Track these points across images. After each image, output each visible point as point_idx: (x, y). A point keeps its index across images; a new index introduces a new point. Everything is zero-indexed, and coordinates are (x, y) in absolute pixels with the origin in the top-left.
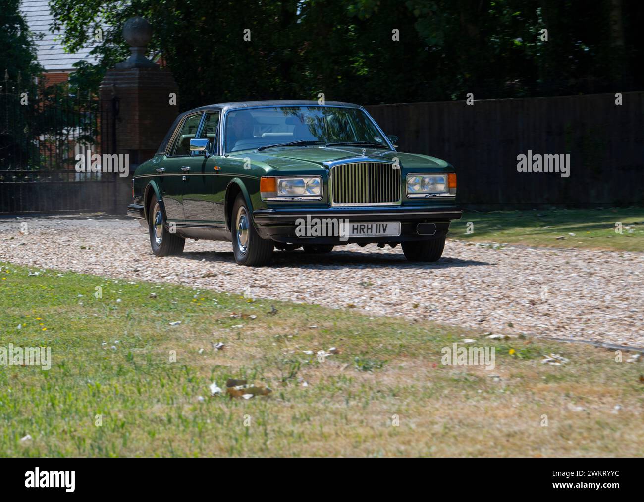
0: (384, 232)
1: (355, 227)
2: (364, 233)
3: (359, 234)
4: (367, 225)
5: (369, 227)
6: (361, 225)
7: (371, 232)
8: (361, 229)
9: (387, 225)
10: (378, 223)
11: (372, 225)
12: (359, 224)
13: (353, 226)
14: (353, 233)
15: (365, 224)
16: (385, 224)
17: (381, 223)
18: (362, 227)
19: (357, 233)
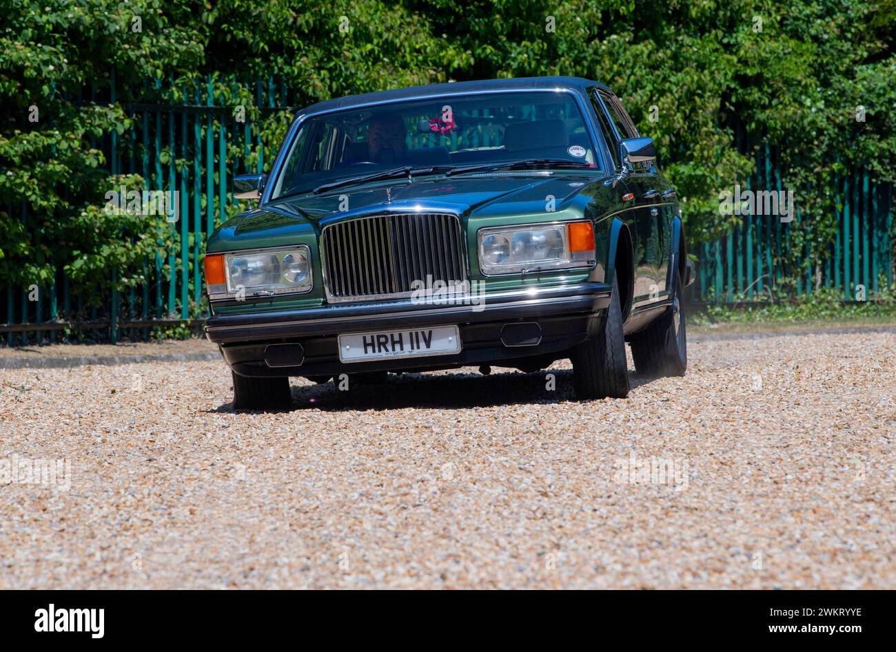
0: (428, 346)
1: (369, 340)
2: (387, 350)
3: (377, 353)
4: (392, 336)
5: (396, 338)
6: (379, 337)
7: (402, 349)
8: (380, 344)
9: (430, 333)
10: (414, 331)
11: (400, 335)
12: (375, 334)
13: (364, 338)
14: (366, 352)
15: (388, 333)
16: (426, 331)
17: (419, 330)
18: (383, 340)
19: (374, 351)
